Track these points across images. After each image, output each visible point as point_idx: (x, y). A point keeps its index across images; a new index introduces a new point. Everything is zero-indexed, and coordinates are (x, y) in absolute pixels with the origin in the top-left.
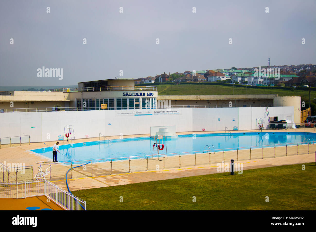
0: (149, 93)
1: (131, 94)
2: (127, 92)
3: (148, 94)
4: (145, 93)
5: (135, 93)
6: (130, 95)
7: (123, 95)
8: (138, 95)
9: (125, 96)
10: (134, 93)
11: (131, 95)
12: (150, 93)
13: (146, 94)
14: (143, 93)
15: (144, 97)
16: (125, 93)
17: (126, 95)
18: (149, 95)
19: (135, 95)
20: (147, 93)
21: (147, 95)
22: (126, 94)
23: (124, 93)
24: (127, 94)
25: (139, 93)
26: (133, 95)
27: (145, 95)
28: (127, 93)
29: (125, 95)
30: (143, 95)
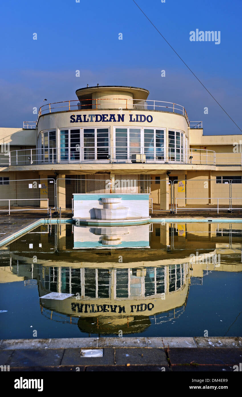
0: (137, 116)
1: (87, 117)
4: (123, 115)
5: (97, 116)
6: (85, 121)
7: (71, 122)
8: (105, 120)
9: (74, 123)
10: (94, 115)
12: (141, 116)
13: (127, 118)
14: (119, 115)
15: (120, 125)
16: (74, 116)
17: (77, 121)
18: (137, 121)
19: (97, 121)
20: (131, 116)
21: (131, 121)
22: (76, 118)
23: (71, 117)
24: (78, 119)
25: (107, 115)
26: (92, 121)
27: (123, 121)
29: (74, 119)
30: (119, 121)
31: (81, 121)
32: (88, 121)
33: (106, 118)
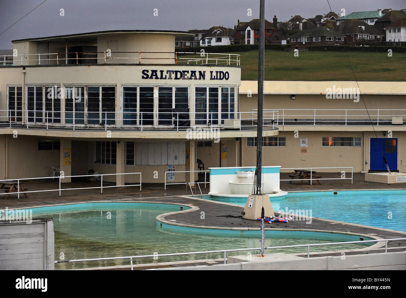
0: (217, 72)
1: (165, 74)
2: (154, 68)
3: (214, 74)
4: (204, 72)
5: (176, 72)
6: (162, 78)
7: (143, 77)
8: (186, 77)
9: (148, 80)
10: (173, 71)
11: (164, 77)
12: (220, 72)
13: (208, 75)
14: (200, 72)
15: (201, 83)
16: (148, 71)
17: (151, 78)
18: (217, 79)
19: (176, 78)
20: (211, 72)
21: (211, 79)
22: (150, 74)
23: (143, 72)
24: (152, 75)
25: (188, 72)
26: (170, 78)
27: (204, 79)
28: (153, 71)
29: (148, 76)
30: (200, 79)
31: (157, 78)
32: (165, 78)
33: (186, 75)
